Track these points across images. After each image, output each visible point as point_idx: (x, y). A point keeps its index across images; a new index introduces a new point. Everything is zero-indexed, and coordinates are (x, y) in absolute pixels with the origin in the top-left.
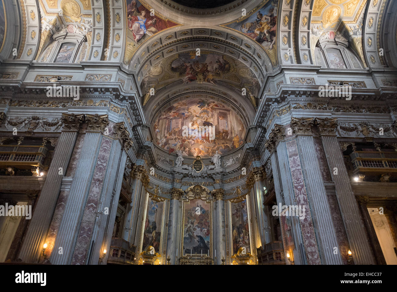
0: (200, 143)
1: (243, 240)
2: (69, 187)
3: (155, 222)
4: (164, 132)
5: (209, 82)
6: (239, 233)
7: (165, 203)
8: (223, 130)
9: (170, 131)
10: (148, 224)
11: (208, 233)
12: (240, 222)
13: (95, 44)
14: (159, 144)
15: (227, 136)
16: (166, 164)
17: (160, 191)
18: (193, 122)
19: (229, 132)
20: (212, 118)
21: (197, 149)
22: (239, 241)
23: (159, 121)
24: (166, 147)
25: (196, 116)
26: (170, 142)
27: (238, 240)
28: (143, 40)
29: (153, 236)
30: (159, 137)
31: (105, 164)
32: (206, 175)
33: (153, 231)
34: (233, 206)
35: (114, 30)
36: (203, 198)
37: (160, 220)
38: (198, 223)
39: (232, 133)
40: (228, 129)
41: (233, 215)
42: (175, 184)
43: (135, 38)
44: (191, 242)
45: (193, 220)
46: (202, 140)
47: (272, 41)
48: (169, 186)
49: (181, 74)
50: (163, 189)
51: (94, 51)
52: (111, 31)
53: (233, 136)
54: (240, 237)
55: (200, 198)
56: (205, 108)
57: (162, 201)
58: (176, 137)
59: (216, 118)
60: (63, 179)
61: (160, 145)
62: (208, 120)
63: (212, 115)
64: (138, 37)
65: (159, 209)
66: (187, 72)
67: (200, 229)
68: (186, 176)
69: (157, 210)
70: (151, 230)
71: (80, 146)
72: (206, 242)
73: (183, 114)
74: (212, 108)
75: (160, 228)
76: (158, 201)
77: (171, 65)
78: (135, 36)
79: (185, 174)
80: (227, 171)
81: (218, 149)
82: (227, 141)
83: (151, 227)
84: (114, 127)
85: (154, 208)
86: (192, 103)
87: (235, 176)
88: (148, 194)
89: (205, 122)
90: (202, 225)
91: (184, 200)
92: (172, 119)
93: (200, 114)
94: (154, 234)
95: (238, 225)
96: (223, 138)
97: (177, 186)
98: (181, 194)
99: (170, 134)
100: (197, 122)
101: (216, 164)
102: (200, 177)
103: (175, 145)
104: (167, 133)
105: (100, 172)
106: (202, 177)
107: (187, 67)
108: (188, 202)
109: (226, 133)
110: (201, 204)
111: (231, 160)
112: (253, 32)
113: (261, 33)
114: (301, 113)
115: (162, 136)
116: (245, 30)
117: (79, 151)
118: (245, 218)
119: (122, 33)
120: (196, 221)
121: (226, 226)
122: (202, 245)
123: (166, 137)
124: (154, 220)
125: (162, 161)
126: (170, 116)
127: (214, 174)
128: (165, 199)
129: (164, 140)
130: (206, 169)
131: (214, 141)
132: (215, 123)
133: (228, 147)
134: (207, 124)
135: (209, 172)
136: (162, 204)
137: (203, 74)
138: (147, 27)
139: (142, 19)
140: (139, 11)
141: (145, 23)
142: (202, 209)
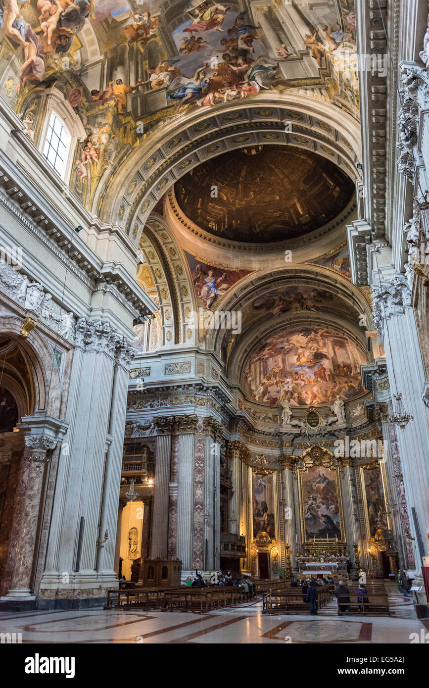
0: (313, 384)
1: (381, 520)
2: (176, 492)
3: (264, 503)
4: (260, 378)
5: (310, 310)
6: (376, 511)
7: (274, 476)
8: (343, 362)
9: (268, 375)
10: (257, 506)
11: (336, 512)
12: (377, 497)
13: (165, 323)
14: (255, 396)
15: (351, 372)
16: (269, 422)
17: (265, 461)
18: (299, 356)
19: (352, 366)
20: (325, 347)
21: (309, 393)
22: (377, 521)
23: (250, 366)
24: (266, 397)
25: (302, 347)
26: (270, 389)
27: (375, 520)
28: (215, 304)
29: (264, 520)
30: (253, 388)
31: (202, 465)
32: (326, 432)
33: (264, 513)
34: (366, 474)
35: (182, 305)
36: (325, 464)
37: (271, 499)
38: (323, 498)
39: (356, 367)
40: (350, 361)
41: (367, 486)
42: (284, 450)
43: (206, 305)
44: (315, 523)
45: (315, 495)
46: (316, 380)
48: (276, 452)
49: (268, 308)
50: (268, 457)
51: (166, 332)
52: (180, 306)
53: (358, 371)
54: (377, 516)
55: (321, 464)
56: (312, 335)
57: (270, 473)
58: (278, 380)
59: (331, 348)
60: (170, 485)
61: (257, 398)
62: (320, 351)
63: (325, 344)
64: (208, 302)
65: (267, 485)
66: (277, 304)
67: (325, 506)
68: (297, 436)
69: (265, 486)
70: (262, 512)
71: (176, 450)
72: (335, 523)
73: (282, 348)
74: (321, 335)
75: (272, 509)
76: (265, 475)
77: (253, 305)
78: (205, 302)
79: (296, 434)
80: (354, 425)
81: (340, 390)
82: (351, 380)
83: (261, 509)
84: (204, 423)
85: (261, 485)
86: (292, 333)
87: (366, 433)
88: (251, 469)
89: (315, 353)
90: (328, 501)
91: (299, 468)
92: (267, 358)
93: (306, 343)
94: (265, 517)
95: (374, 500)
96: (346, 375)
97: (288, 451)
98: (294, 462)
99: (269, 379)
100: (304, 355)
101: (337, 415)
102: (319, 434)
103: (278, 392)
104: (264, 378)
105: (199, 474)
106: (321, 435)
107: (274, 300)
108: (306, 470)
109: (348, 367)
110: (324, 472)
111: (359, 408)
115: (258, 384)
116: (337, 267)
117: (176, 454)
118: (381, 491)
119: (191, 306)
120: (319, 496)
121: (358, 501)
122: (330, 526)
123: (263, 384)
124: (263, 500)
125: (263, 418)
126: (264, 355)
127: (335, 431)
128: (273, 470)
129: (262, 389)
130: (325, 423)
131: (333, 378)
132: (331, 354)
133: (354, 388)
134: (318, 356)
135: (329, 429)
136: (271, 478)
137: (299, 302)
138: (216, 286)
139: (210, 280)
140: (205, 274)
141: (215, 283)
142: (325, 479)
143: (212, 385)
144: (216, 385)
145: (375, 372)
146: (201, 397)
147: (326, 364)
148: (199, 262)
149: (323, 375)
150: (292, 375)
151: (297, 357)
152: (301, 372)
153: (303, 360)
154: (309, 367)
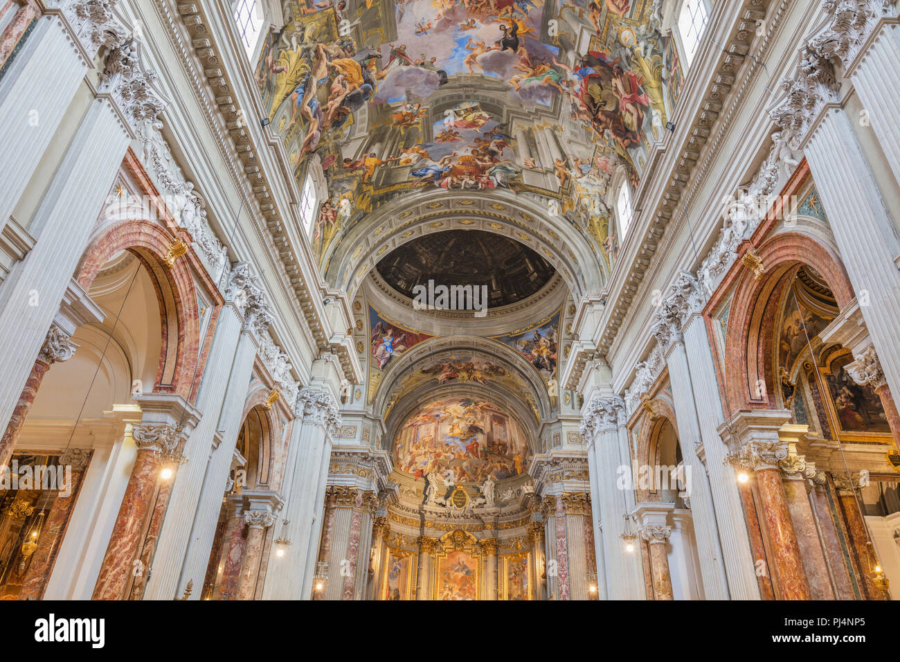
0: (464, 459)
2: (326, 574)
3: (397, 590)
4: (409, 447)
5: (477, 381)
7: (411, 558)
8: (499, 440)
9: (417, 443)
10: (389, 593)
12: (519, 592)
15: (506, 451)
16: (412, 497)
17: (403, 541)
18: (453, 426)
19: (508, 445)
20: (482, 421)
21: (458, 468)
23: (401, 432)
24: (412, 468)
25: (458, 418)
26: (417, 459)
28: (389, 365)
30: (401, 456)
31: (356, 545)
32: (472, 514)
34: (510, 567)
36: (467, 551)
37: (405, 586)
38: (460, 590)
39: (512, 447)
40: (507, 440)
41: (509, 580)
42: (425, 530)
43: (379, 365)
47: (552, 371)
48: (416, 532)
49: (435, 373)
50: (407, 538)
53: (514, 452)
55: (462, 550)
56: (472, 407)
57: (406, 556)
58: (426, 450)
59: (488, 422)
61: (403, 468)
62: (477, 424)
63: (483, 418)
64: (382, 363)
66: (445, 370)
69: (399, 571)
71: (330, 524)
73: (438, 416)
74: (481, 408)
76: (401, 558)
78: (379, 362)
79: (440, 513)
80: (503, 510)
81: (491, 469)
82: (505, 460)
84: (363, 497)
85: (395, 569)
86: (451, 402)
87: (515, 520)
88: (388, 549)
89: (471, 425)
90: (466, 593)
91: (438, 553)
92: (420, 425)
93: (464, 414)
95: (516, 596)
96: (500, 454)
97: (429, 532)
98: (434, 544)
99: (418, 448)
100: (458, 426)
101: (486, 497)
102: (463, 516)
103: (425, 464)
104: (413, 446)
106: (465, 516)
107: (443, 366)
108: (445, 556)
109: (504, 445)
110: (464, 560)
111: (510, 492)
112: (530, 353)
113: (539, 356)
114: (574, 485)
115: (406, 451)
116: (520, 348)
117: (329, 530)
118: (525, 586)
119: (365, 365)
120: (456, 586)
124: (395, 586)
125: (406, 492)
126: (418, 421)
127: (483, 514)
128: (410, 553)
129: (409, 458)
130: (472, 505)
131: (486, 455)
132: (487, 430)
133: (507, 469)
134: (474, 429)
135: (476, 511)
136: (407, 563)
137: (467, 372)
138: (393, 346)
139: (387, 339)
140: (385, 332)
141: (392, 343)
142: (465, 567)
143: (378, 456)
144: (383, 456)
145: (548, 463)
146: (363, 467)
147: (481, 438)
148: (380, 319)
149: (475, 450)
150: (442, 447)
151: (451, 427)
152: (452, 444)
153: (457, 431)
154: (462, 440)
